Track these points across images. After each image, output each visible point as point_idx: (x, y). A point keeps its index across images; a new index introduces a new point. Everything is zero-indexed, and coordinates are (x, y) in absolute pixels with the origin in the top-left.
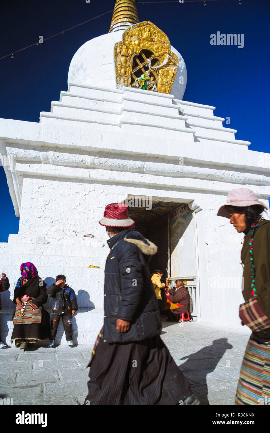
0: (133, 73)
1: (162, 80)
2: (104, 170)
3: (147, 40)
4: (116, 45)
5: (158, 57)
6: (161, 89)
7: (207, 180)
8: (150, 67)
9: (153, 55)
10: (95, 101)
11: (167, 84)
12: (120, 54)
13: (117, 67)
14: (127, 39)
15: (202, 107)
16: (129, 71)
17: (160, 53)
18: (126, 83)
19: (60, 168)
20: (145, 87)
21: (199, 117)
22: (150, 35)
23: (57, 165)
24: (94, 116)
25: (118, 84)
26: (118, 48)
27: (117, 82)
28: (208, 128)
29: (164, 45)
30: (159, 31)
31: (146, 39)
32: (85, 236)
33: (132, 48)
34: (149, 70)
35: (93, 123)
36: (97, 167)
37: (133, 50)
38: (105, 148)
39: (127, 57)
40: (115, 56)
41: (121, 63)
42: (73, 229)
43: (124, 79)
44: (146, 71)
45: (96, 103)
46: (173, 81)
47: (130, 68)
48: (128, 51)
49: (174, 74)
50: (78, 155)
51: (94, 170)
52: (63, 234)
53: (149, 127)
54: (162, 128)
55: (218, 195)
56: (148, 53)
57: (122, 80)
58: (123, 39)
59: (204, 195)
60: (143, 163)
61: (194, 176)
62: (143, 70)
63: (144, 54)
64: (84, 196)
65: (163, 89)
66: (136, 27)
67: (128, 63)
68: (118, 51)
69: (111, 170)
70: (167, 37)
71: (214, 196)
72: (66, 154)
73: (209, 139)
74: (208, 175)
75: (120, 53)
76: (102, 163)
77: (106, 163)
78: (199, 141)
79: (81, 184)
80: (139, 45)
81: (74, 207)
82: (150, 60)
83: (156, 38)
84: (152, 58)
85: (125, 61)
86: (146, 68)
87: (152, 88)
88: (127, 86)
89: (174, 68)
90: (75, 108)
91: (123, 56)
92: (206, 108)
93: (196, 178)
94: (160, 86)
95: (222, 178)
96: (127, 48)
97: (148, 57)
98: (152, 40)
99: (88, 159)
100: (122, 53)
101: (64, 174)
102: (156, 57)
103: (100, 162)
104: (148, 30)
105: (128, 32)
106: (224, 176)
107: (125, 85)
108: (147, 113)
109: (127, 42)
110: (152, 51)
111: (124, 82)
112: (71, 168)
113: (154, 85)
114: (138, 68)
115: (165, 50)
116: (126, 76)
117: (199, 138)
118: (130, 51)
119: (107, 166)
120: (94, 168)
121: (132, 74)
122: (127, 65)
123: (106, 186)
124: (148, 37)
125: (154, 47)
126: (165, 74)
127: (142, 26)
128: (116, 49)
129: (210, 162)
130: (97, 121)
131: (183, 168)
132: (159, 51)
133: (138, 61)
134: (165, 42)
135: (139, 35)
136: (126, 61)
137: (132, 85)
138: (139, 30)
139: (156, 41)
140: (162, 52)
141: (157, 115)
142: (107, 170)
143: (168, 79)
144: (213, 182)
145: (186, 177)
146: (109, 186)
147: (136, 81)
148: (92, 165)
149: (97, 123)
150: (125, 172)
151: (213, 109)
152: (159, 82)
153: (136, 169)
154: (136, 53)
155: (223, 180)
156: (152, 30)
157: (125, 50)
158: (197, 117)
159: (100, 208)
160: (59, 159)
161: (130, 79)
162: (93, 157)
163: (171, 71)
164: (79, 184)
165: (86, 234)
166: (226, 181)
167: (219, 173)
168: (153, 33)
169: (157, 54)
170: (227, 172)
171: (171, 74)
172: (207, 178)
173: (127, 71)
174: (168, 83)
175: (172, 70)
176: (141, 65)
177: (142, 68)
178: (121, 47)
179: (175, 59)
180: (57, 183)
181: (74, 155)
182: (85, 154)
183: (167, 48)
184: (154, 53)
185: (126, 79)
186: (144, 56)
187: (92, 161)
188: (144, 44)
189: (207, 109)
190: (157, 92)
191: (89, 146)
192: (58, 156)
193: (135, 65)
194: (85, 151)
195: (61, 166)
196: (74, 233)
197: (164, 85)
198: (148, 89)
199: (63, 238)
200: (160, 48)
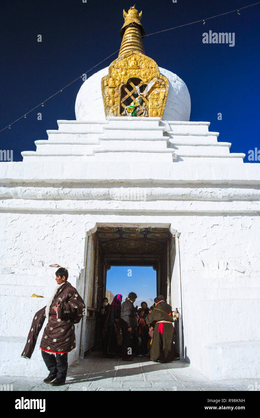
0: (122, 102)
1: (153, 104)
2: (71, 200)
3: (134, 69)
4: (102, 79)
5: (147, 83)
6: (152, 112)
7: (184, 200)
8: (140, 94)
9: (141, 82)
10: (79, 135)
11: (158, 107)
12: (107, 87)
13: (105, 99)
14: (113, 72)
15: (195, 125)
16: (117, 101)
17: (148, 78)
18: (115, 113)
19: (29, 202)
20: (135, 114)
21: (189, 135)
22: (136, 63)
23: (27, 199)
24: (74, 149)
25: (108, 115)
26: (105, 82)
27: (106, 114)
28: (197, 145)
29: (152, 70)
30: (145, 57)
31: (132, 68)
32: (50, 266)
33: (118, 79)
34: (139, 97)
35: (69, 156)
36: (63, 197)
37: (120, 80)
38: (66, 179)
39: (115, 88)
40: (102, 89)
41: (109, 95)
42: (40, 259)
43: (113, 109)
44: (135, 98)
45: (80, 137)
46: (165, 102)
47: (119, 98)
48: (115, 83)
49: (165, 96)
50: (43, 188)
51: (61, 201)
52: (30, 264)
53: (123, 153)
54: (137, 151)
55: (199, 216)
56: (136, 81)
57: (111, 111)
58: (109, 73)
59: (183, 217)
60: (107, 189)
61: (167, 198)
62: (132, 98)
63: (132, 83)
64: (53, 227)
65: (154, 112)
66: (121, 59)
67: (116, 94)
68: (105, 84)
69: (78, 200)
70: (155, 62)
71: (194, 217)
72: (32, 188)
73: (194, 157)
74: (182, 195)
75: (107, 85)
76: (66, 194)
77: (70, 193)
78: (182, 160)
79: (51, 215)
80: (126, 74)
81: (42, 238)
82: (139, 87)
83: (143, 64)
84: (140, 85)
85: (112, 92)
86: (136, 96)
87: (142, 113)
88: (117, 116)
89: (164, 91)
90: (56, 144)
91: (110, 88)
92: (199, 125)
93: (169, 200)
94: (151, 110)
95: (200, 197)
96: (113, 80)
97: (136, 85)
98: (139, 68)
99: (53, 190)
100: (110, 85)
101: (32, 207)
102: (145, 83)
103: (64, 193)
104: (133, 59)
105: (114, 65)
106: (201, 195)
107: (114, 115)
108: (124, 139)
109: (114, 75)
110: (140, 78)
111: (113, 112)
112: (39, 201)
113: (144, 110)
114: (127, 97)
115: (154, 74)
116: (115, 106)
117: (183, 157)
118: (117, 82)
119: (72, 196)
120: (61, 199)
121: (121, 104)
122: (115, 96)
123: (75, 215)
124: (134, 66)
125: (140, 74)
126: (156, 97)
127: (128, 57)
128: (103, 83)
129: (181, 180)
130: (73, 154)
131: (151, 191)
132: (147, 76)
133: (126, 90)
134: (153, 67)
135: (125, 65)
136: (114, 92)
137: (122, 114)
138: (125, 61)
139: (143, 67)
140: (150, 77)
141: (135, 140)
142: (74, 200)
143: (159, 102)
144: (191, 202)
145: (158, 200)
146: (78, 216)
147: (125, 109)
148: (58, 196)
149: (73, 155)
150: (91, 201)
151: (207, 125)
152: (149, 107)
153: (101, 196)
154: (123, 83)
155: (203, 199)
156: (138, 58)
157: (112, 82)
158: (187, 135)
159: (67, 238)
160: (26, 193)
161: (119, 108)
162: (57, 189)
163: (161, 94)
164: (49, 215)
165: (52, 263)
166: (206, 199)
167: (196, 191)
168: (140, 60)
169: (145, 80)
170: (205, 190)
171: (162, 96)
172: (183, 198)
173: (115, 102)
174: (160, 106)
175: (163, 92)
176: (130, 94)
177: (132, 96)
178: (108, 80)
179: (165, 81)
180: (28, 215)
181: (39, 188)
182: (49, 187)
183: (155, 72)
184: (142, 79)
185: (114, 109)
186: (132, 84)
187: (56, 192)
188: (131, 73)
189: (201, 125)
190: (148, 116)
191: (50, 178)
192: (25, 191)
193: (123, 93)
194: (49, 184)
195: (30, 199)
196: (41, 263)
197: (155, 108)
198: (139, 115)
199: (27, 268)
200: (147, 74)
